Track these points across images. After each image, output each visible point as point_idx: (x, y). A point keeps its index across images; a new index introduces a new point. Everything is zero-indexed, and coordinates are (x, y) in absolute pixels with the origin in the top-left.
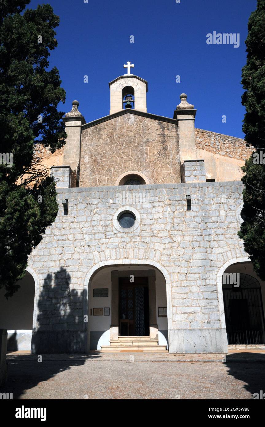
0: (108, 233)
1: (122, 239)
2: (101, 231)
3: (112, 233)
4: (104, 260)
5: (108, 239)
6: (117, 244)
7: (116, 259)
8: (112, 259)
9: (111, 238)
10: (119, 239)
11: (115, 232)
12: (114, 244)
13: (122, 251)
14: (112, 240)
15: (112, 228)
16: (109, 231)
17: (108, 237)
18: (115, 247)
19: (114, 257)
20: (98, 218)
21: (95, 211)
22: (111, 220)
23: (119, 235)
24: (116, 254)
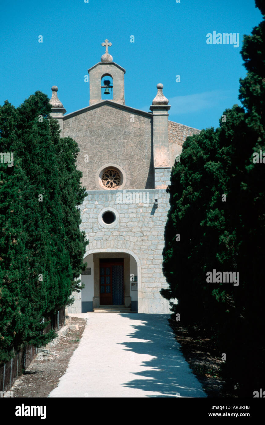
0: (95, 229)
1: (106, 233)
2: (89, 227)
3: (97, 228)
4: (92, 249)
5: (95, 233)
6: (102, 237)
7: (101, 248)
8: (98, 248)
9: (97, 232)
10: (103, 233)
11: (100, 227)
12: (99, 237)
13: (105, 242)
14: (97, 234)
15: (98, 224)
16: (95, 227)
17: (94, 231)
18: (101, 239)
19: (99, 247)
20: (87, 217)
21: (84, 211)
22: (97, 218)
23: (103, 230)
24: (101, 244)
